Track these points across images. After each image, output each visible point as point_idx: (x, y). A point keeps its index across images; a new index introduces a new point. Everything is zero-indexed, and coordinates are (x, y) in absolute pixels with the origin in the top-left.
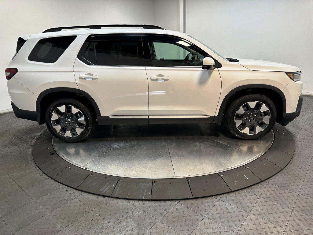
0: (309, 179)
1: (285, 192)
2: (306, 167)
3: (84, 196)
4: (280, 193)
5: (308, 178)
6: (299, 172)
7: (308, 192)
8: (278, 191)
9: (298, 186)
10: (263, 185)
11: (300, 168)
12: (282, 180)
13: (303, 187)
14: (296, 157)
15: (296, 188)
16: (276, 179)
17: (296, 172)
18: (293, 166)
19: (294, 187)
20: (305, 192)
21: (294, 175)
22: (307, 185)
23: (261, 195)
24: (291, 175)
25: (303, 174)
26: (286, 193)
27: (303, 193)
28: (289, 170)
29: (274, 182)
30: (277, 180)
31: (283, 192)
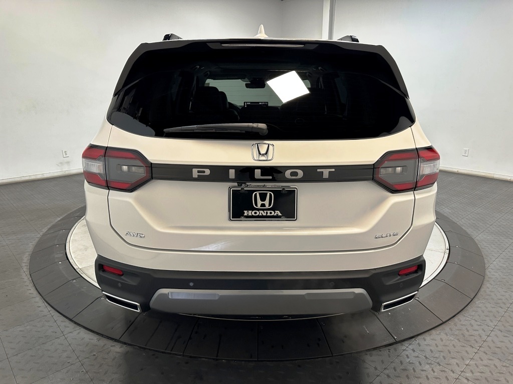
0: (490, 348)
1: (433, 370)
2: (491, 324)
3: (79, 333)
4: (422, 370)
5: (488, 346)
6: (475, 332)
7: (479, 374)
8: (421, 364)
9: (463, 359)
10: (395, 350)
11: (479, 323)
12: (436, 344)
13: (472, 363)
14: (479, 302)
15: (457, 364)
16: (425, 340)
17: (468, 331)
18: (467, 319)
19: (454, 361)
20: (473, 373)
21: (464, 336)
22: (482, 360)
23: (385, 369)
24: (457, 335)
25: (481, 337)
26: (435, 370)
27: (469, 375)
28: (456, 326)
29: (420, 346)
30: (426, 343)
31: (430, 369)
